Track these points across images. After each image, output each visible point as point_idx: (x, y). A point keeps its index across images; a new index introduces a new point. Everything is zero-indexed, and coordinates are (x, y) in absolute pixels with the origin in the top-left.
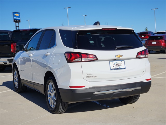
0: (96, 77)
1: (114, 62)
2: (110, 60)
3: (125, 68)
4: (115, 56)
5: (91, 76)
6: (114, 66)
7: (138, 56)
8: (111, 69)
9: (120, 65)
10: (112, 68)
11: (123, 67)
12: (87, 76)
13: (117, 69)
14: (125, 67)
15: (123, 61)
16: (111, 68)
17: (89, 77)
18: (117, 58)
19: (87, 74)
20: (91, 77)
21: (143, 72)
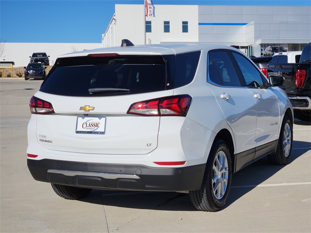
1: (87, 119)
2: (78, 115)
3: (103, 133)
4: (81, 107)
6: (85, 126)
7: (132, 111)
8: (77, 132)
9: (97, 125)
10: (80, 129)
11: (101, 129)
12: (41, 138)
13: (88, 132)
14: (104, 131)
15: (103, 119)
16: (78, 130)
17: (43, 141)
19: (40, 136)
20: (46, 141)
21: (149, 145)
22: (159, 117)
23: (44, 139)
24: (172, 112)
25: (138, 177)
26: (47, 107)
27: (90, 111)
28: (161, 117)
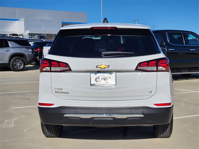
0: (68, 93)
4: (97, 66)
5: (61, 91)
6: (97, 80)
7: (139, 68)
8: (91, 85)
12: (57, 91)
16: (92, 83)
17: (59, 92)
18: (100, 69)
19: (56, 89)
20: (61, 93)
21: (150, 92)
22: (156, 72)
23: (60, 91)
24: (164, 69)
25: (142, 116)
26: (64, 66)
27: (106, 69)
28: (158, 72)
